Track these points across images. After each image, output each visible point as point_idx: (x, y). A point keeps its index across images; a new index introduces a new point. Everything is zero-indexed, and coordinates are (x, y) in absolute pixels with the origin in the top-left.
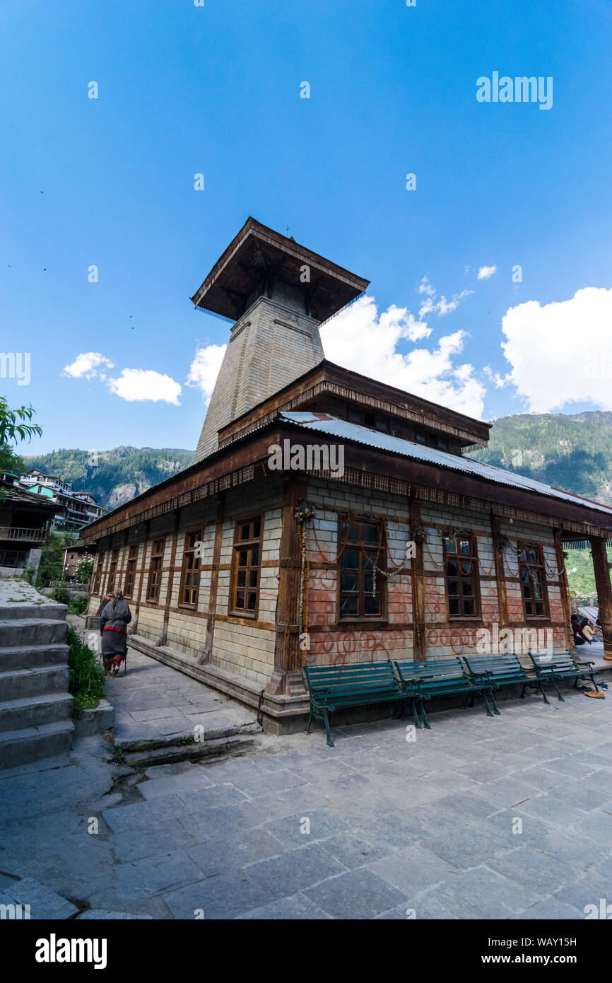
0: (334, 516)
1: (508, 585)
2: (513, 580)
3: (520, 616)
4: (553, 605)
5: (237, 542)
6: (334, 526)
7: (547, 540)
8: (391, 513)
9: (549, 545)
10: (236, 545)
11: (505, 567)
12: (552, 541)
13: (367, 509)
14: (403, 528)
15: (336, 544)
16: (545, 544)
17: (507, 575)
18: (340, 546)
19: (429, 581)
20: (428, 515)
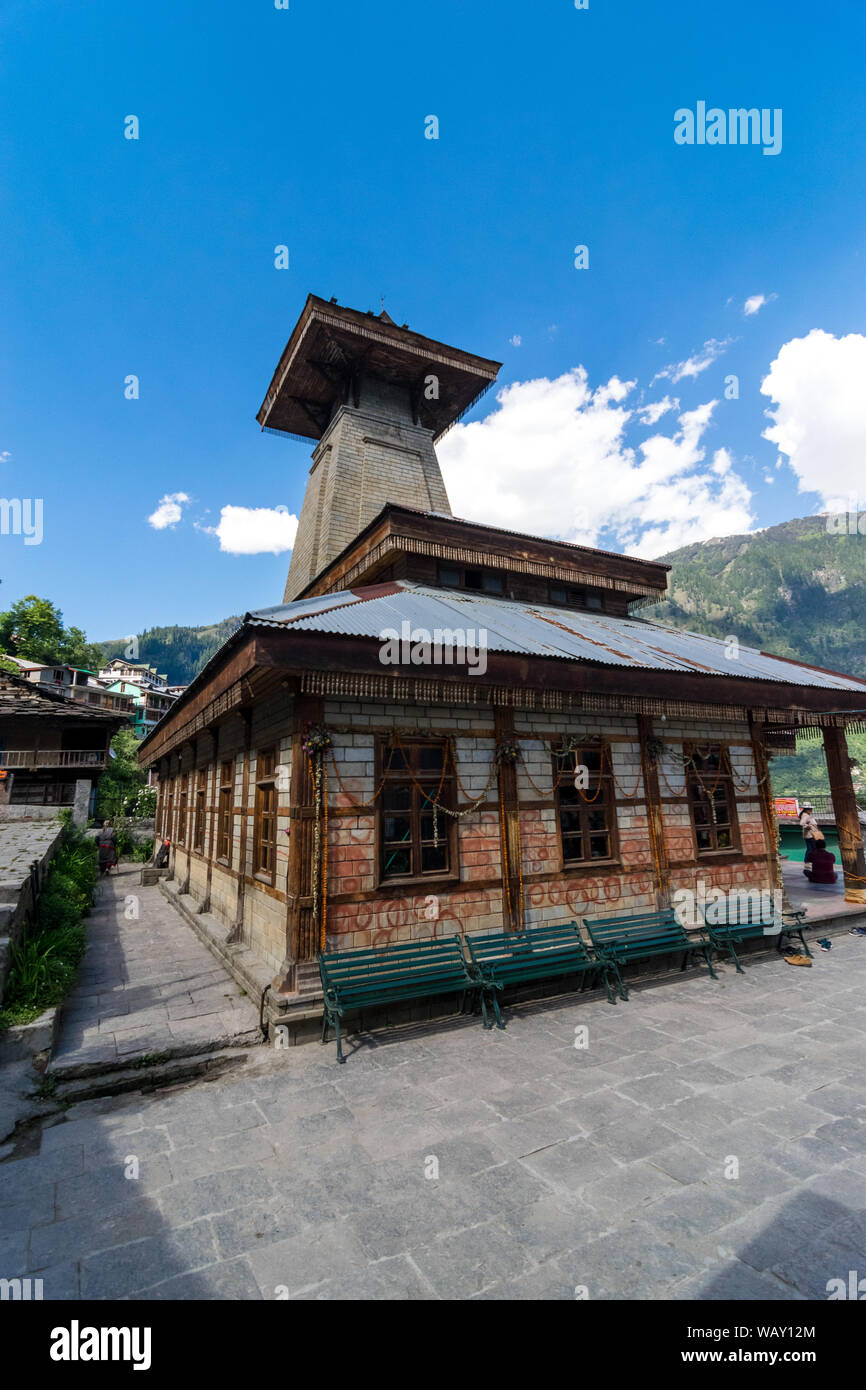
0: (369, 740)
1: (666, 808)
2: (676, 800)
3: (687, 852)
4: (748, 830)
5: (261, 778)
6: (369, 755)
7: (736, 737)
8: (463, 725)
9: (741, 743)
10: (259, 782)
11: (661, 783)
12: (748, 737)
13: (423, 723)
14: (485, 745)
15: (372, 779)
16: (732, 742)
17: (664, 794)
18: (377, 782)
19: (529, 816)
20: (527, 722)
